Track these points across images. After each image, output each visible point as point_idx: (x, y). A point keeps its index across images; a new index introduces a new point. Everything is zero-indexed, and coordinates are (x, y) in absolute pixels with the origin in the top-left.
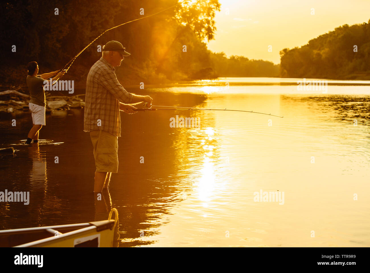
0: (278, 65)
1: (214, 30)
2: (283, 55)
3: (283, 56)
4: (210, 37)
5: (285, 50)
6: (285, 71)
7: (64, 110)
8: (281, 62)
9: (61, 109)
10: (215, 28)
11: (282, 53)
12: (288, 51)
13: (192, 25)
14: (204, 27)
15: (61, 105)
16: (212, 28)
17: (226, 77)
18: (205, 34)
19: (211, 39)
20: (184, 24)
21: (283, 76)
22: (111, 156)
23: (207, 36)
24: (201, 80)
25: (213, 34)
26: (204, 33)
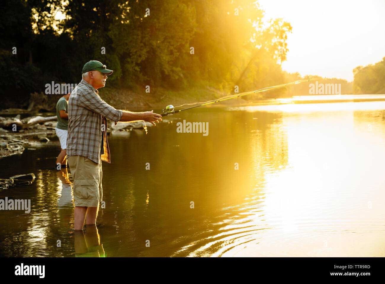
0: (352, 82)
1: (286, 52)
2: (356, 72)
3: (357, 74)
4: (283, 58)
5: (358, 68)
6: (359, 88)
7: (126, 130)
8: (355, 80)
9: (123, 130)
10: (288, 50)
11: (355, 71)
12: (361, 69)
13: (265, 48)
14: (277, 49)
15: (124, 126)
16: (285, 50)
17: (300, 95)
18: (278, 56)
19: (284, 60)
20: (259, 47)
21: (356, 92)
22: (90, 189)
23: (280, 58)
24: (275, 99)
25: (286, 56)
26: (276, 55)
